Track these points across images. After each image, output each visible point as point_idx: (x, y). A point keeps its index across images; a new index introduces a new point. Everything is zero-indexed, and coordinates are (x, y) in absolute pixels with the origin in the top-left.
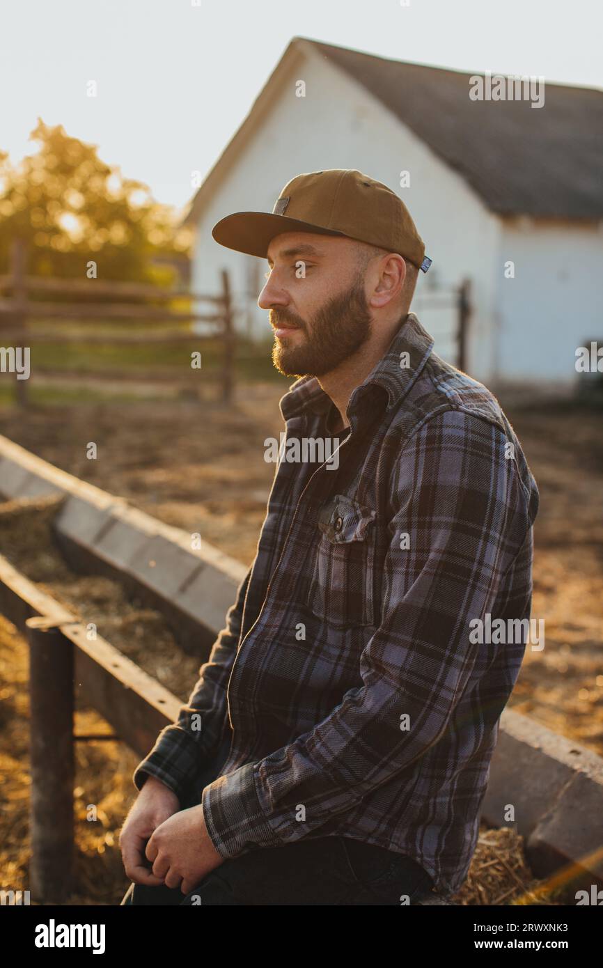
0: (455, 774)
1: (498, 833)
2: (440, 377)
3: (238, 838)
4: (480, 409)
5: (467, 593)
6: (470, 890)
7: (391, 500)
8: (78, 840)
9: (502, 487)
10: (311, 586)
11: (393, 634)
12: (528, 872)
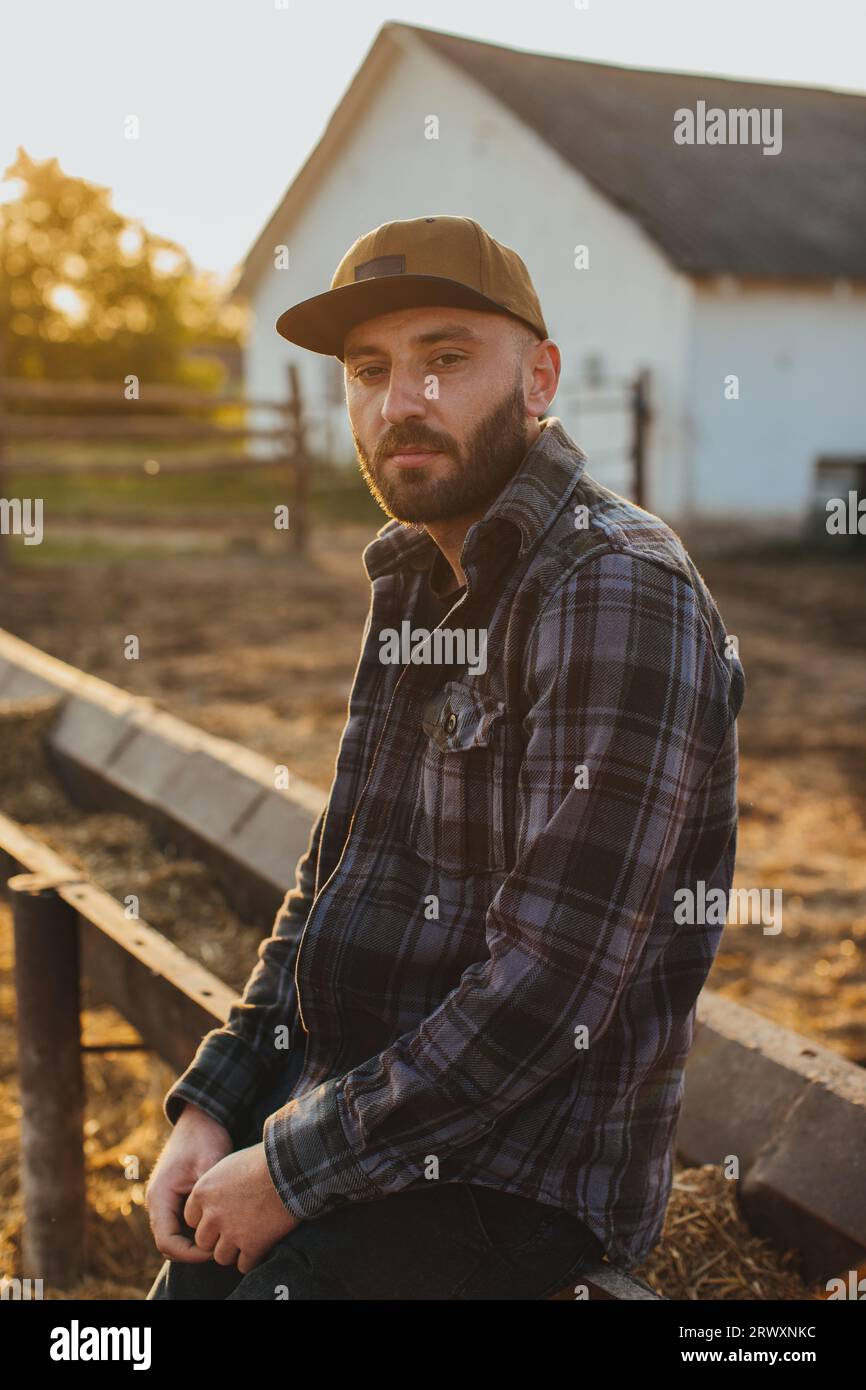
0: (632, 1087)
1: (700, 1174)
2: (597, 507)
3: (316, 1188)
4: (655, 552)
5: (639, 818)
6: (661, 1257)
7: (526, 685)
8: (91, 1197)
9: (688, 664)
10: (415, 815)
11: (531, 880)
12: (744, 1228)
